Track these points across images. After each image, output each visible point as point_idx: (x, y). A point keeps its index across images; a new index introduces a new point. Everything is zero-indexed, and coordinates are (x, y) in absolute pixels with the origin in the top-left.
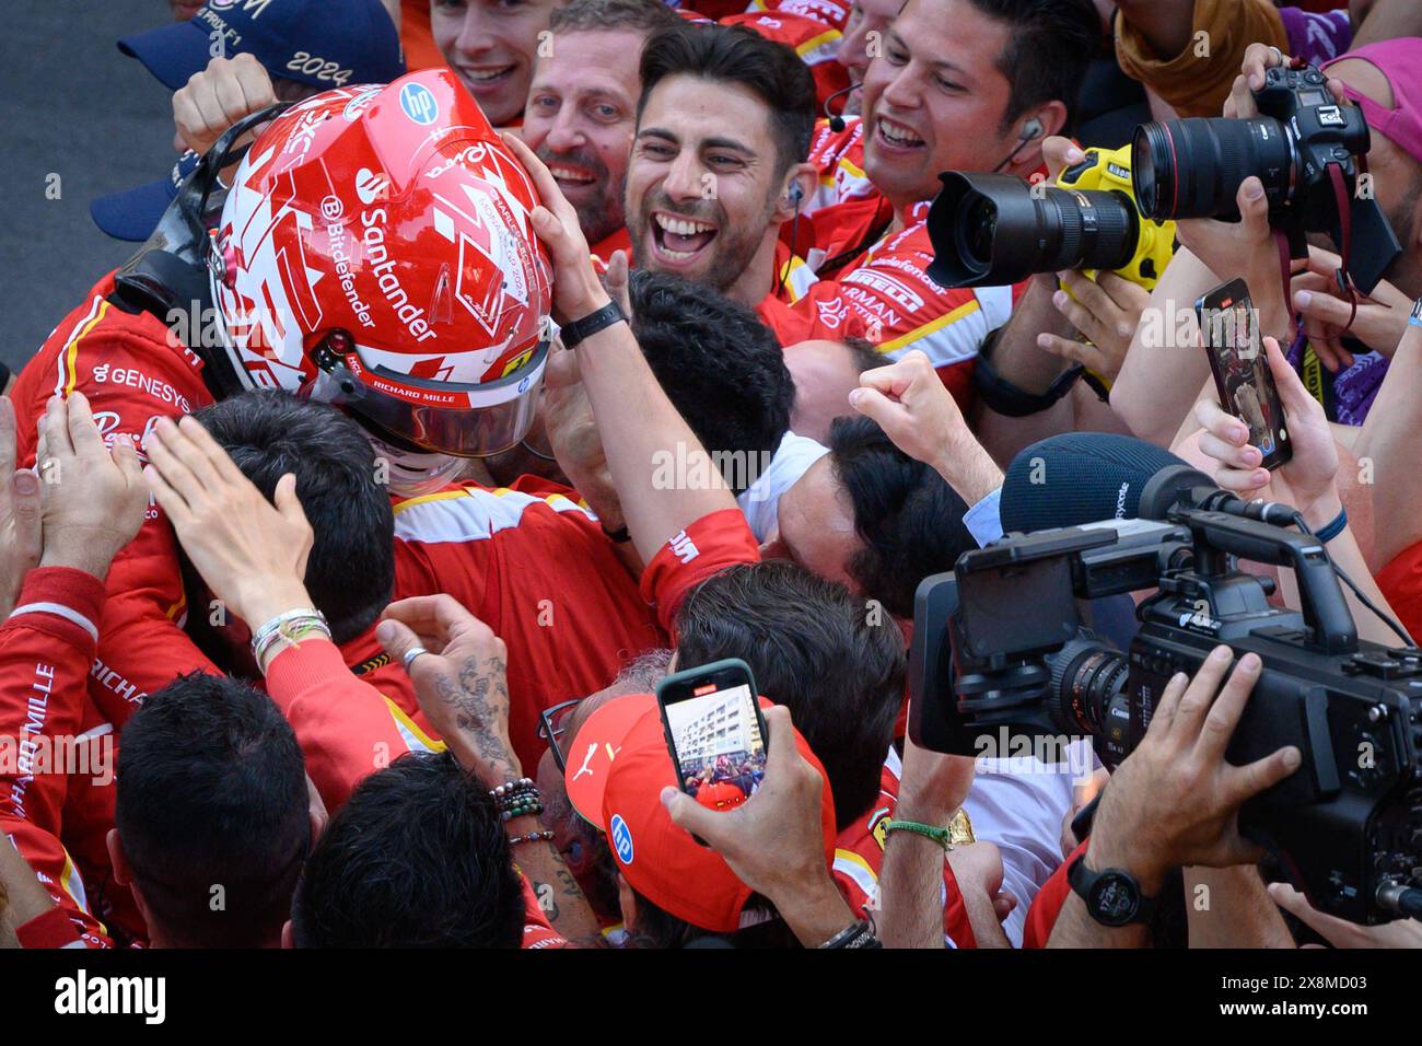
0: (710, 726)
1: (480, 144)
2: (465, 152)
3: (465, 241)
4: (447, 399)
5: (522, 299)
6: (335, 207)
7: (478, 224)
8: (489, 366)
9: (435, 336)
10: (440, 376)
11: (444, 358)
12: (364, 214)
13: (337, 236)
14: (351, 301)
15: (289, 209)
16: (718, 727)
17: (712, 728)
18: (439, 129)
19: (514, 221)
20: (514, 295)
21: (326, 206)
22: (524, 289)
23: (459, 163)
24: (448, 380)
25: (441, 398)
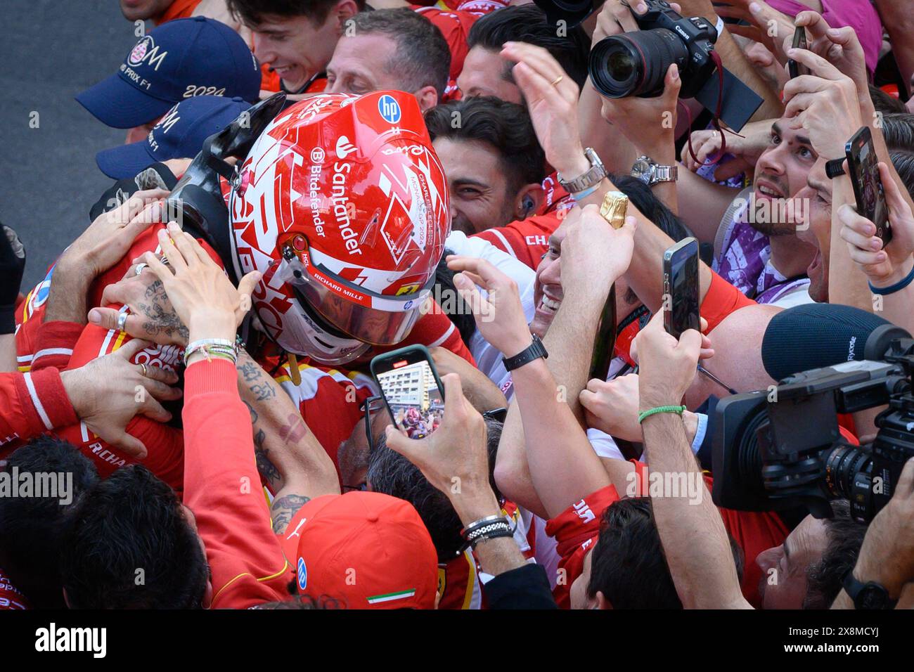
0: (399, 383)
1: (421, 146)
2: (410, 147)
3: (395, 199)
4: (358, 297)
5: (422, 247)
6: (319, 156)
7: (406, 191)
8: (390, 284)
9: (360, 253)
10: (357, 281)
11: (362, 269)
12: (336, 164)
13: (316, 173)
14: (314, 216)
15: (291, 151)
16: (404, 386)
17: (400, 385)
18: (398, 128)
19: (429, 197)
20: (417, 242)
21: (315, 153)
22: (424, 241)
23: (404, 152)
24: (362, 285)
25: (354, 296)
